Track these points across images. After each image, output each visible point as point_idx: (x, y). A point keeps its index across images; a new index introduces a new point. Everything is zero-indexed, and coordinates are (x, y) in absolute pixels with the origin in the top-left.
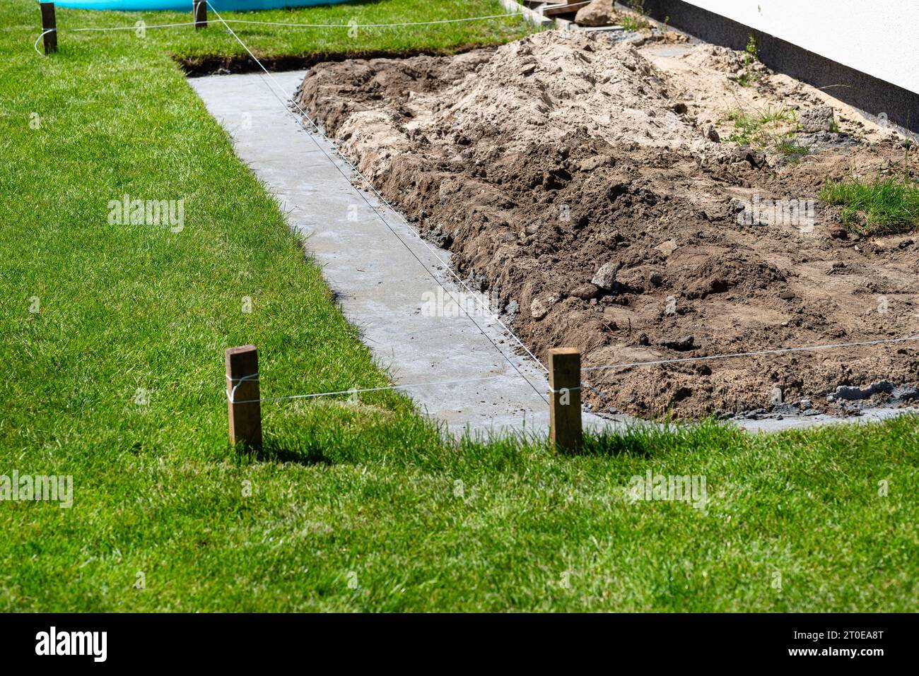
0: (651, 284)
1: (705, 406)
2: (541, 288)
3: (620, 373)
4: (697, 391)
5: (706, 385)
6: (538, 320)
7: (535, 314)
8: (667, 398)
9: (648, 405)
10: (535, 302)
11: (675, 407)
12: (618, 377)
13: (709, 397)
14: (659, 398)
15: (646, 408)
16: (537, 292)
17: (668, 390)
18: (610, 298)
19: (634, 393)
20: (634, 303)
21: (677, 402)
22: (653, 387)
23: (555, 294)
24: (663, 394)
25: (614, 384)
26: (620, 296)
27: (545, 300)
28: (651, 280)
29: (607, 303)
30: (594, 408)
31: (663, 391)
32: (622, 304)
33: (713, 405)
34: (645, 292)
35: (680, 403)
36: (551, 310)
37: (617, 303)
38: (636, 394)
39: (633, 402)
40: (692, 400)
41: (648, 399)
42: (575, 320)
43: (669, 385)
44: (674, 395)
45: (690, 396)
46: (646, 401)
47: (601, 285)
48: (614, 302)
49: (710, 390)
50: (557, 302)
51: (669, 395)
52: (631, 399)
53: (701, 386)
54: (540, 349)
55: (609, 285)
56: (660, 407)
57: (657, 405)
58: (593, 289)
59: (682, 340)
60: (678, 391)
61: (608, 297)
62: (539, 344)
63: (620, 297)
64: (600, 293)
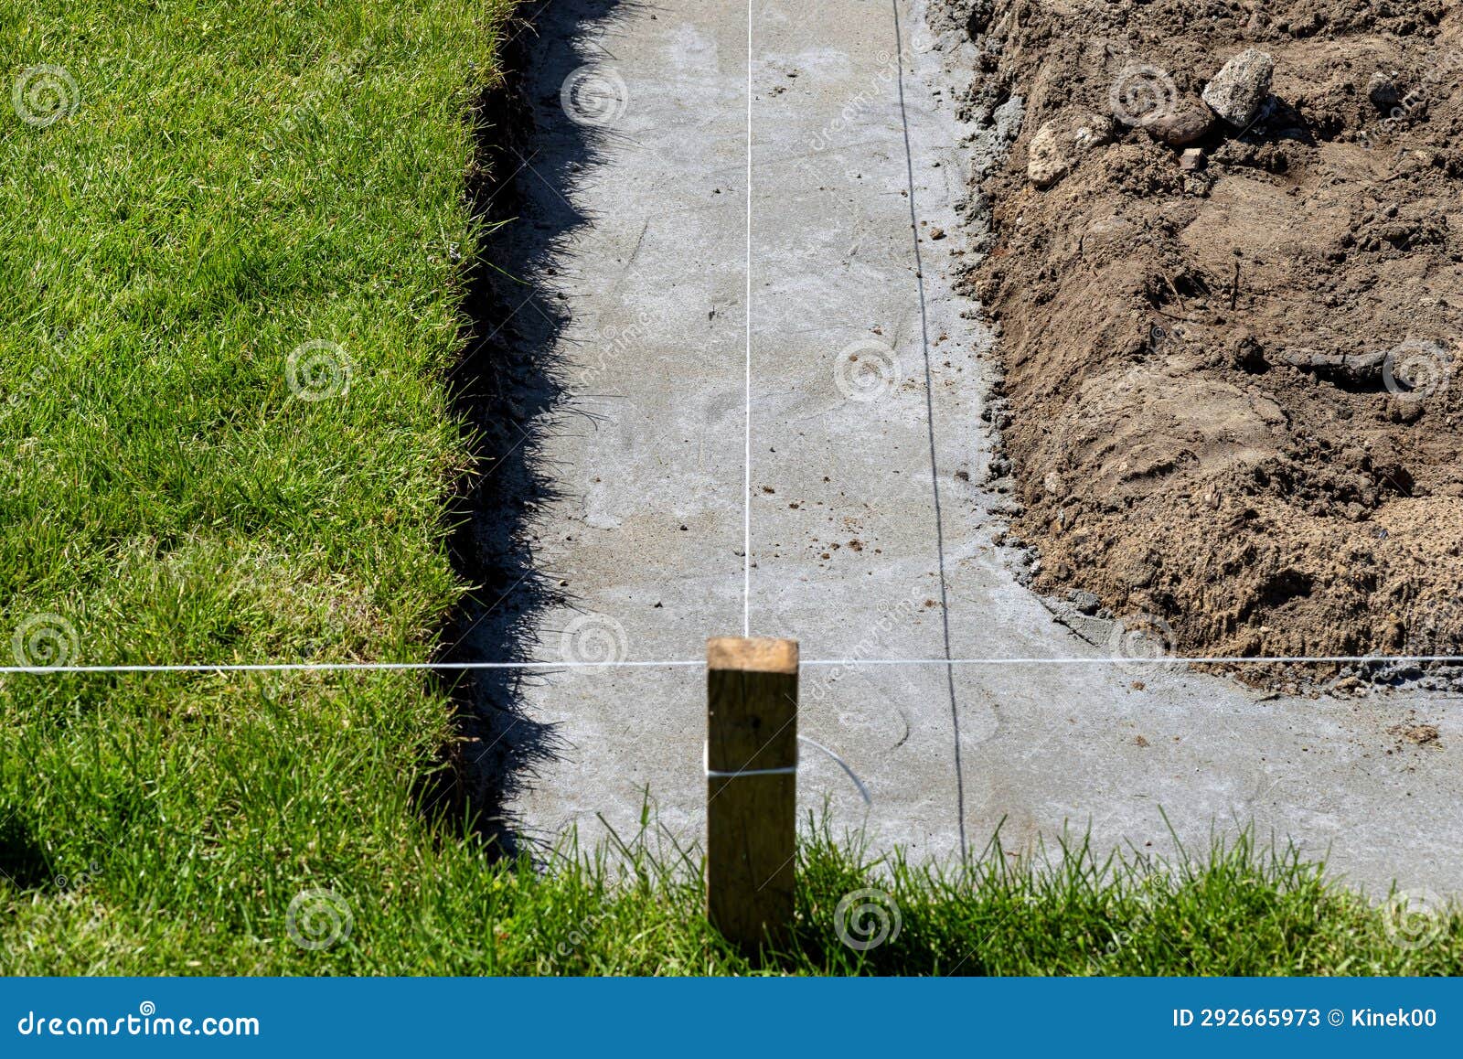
0: (1370, 107)
1: (1343, 634)
2: (1070, 92)
3: (1136, 476)
4: (1328, 584)
5: (1357, 567)
6: (1043, 187)
7: (1036, 169)
8: (1239, 593)
9: (1182, 604)
10: (1044, 133)
11: (1258, 622)
12: (1129, 489)
13: (1360, 607)
14: (1216, 590)
15: (1177, 610)
16: (1057, 105)
17: (1245, 570)
18: (1238, 147)
19: (1153, 559)
20: (1301, 170)
21: (1266, 610)
22: (1206, 555)
23: (1097, 120)
24: (1230, 579)
25: (1114, 509)
26: (1268, 146)
27: (1067, 136)
28: (1372, 97)
29: (1227, 163)
30: (1044, 577)
31: (1232, 570)
32: (1269, 168)
33: (1366, 633)
34: (1347, 133)
35: (1273, 614)
36: (1076, 166)
37: (1257, 165)
38: (1159, 564)
39: (1146, 585)
40: (1310, 609)
41: (1187, 587)
42: (1100, 239)
43: (1251, 555)
44: (1259, 589)
45: (1307, 594)
46: (1180, 590)
47: (1223, 111)
48: (1249, 161)
49: (1370, 584)
50: (1098, 144)
51: (1246, 585)
52: (1141, 577)
53: (1342, 570)
54: (1009, 294)
55: (1241, 114)
56: (1216, 616)
57: (1207, 607)
58: (1195, 122)
59: (1359, 362)
60: (1273, 579)
61: (1234, 144)
62: (1008, 280)
63: (1265, 150)
64: (1214, 132)
